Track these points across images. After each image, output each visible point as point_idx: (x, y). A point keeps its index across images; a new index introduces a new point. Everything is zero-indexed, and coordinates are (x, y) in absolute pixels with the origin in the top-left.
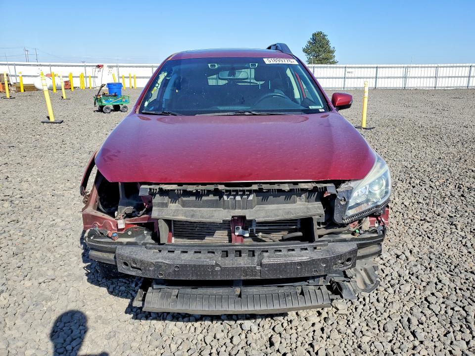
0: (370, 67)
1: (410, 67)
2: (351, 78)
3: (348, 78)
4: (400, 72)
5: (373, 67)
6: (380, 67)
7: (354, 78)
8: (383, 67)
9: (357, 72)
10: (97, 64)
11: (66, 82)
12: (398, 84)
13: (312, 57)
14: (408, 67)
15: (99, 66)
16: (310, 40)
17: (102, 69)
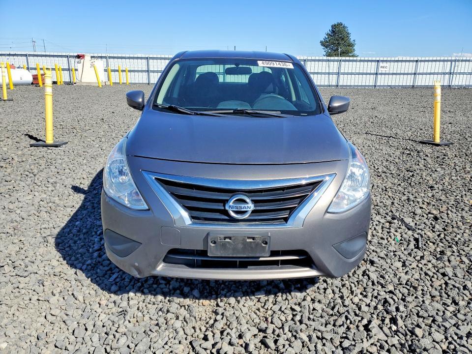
2: (385, 74)
3: (381, 74)
5: (413, 61)
6: (421, 61)
7: (389, 74)
8: (424, 61)
9: (392, 68)
10: (76, 54)
11: (33, 76)
13: (330, 51)
14: (456, 61)
15: (79, 57)
16: (329, 32)
17: (82, 61)
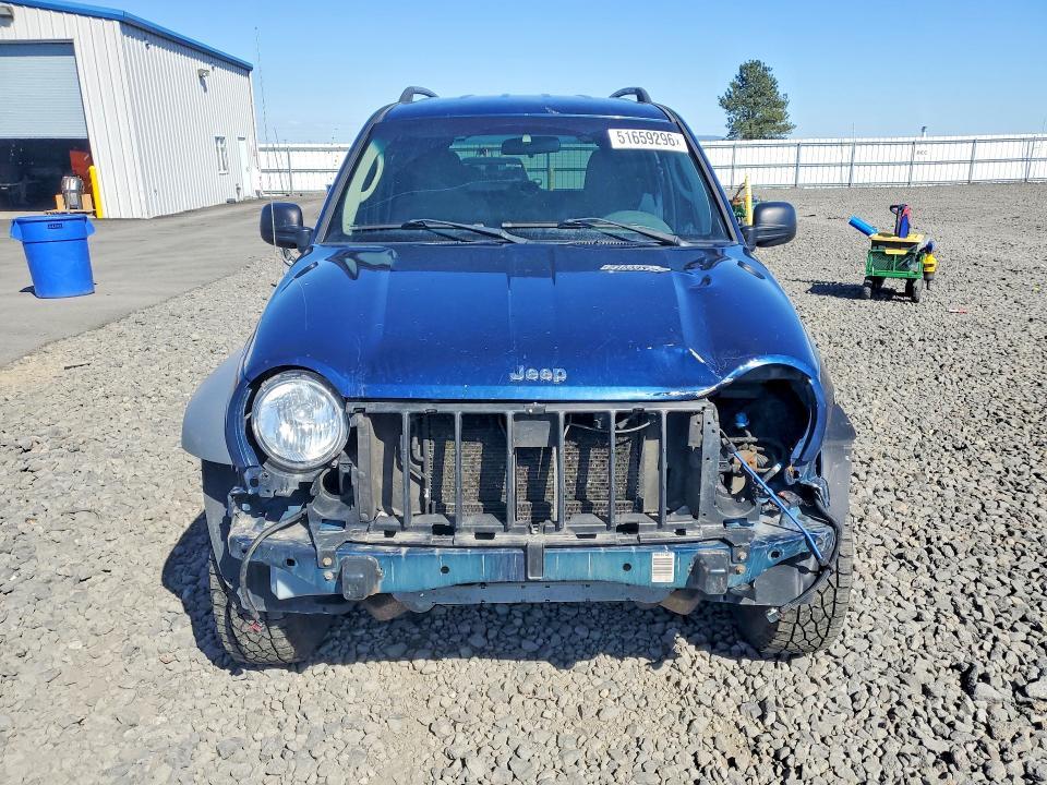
0: (962, 142)
1: (1039, 139)
2: (924, 163)
3: (918, 163)
4: (1016, 150)
5: (967, 142)
6: (980, 141)
7: (930, 163)
8: (985, 141)
9: (936, 152)
12: (1015, 172)
13: (738, 117)
14: (1034, 140)
16: (735, 79)
